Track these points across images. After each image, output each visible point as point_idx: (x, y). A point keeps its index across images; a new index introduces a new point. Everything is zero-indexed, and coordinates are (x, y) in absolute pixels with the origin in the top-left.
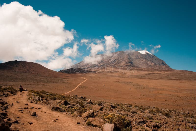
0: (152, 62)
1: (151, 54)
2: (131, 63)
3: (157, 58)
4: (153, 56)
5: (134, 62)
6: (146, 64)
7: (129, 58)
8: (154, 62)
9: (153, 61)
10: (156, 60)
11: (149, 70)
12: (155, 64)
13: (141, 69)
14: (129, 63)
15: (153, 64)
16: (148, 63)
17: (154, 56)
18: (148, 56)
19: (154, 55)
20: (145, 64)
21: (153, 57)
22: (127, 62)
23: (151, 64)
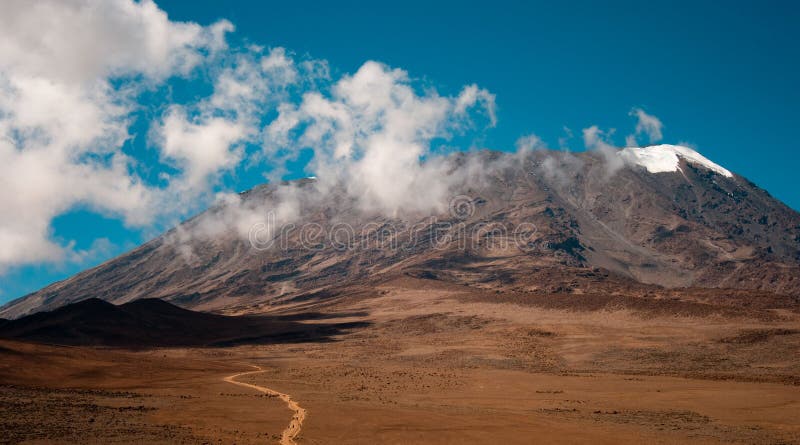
0: (735, 234)
1: (728, 174)
2: (571, 245)
3: (775, 202)
4: (739, 193)
5: (588, 243)
6: (688, 259)
7: (548, 209)
8: (750, 236)
9: (745, 227)
10: (764, 220)
11: (729, 302)
12: (765, 254)
13: (658, 297)
14: (556, 247)
15: (746, 252)
16: (709, 244)
17: (749, 190)
18: (698, 191)
19: (752, 185)
20: (680, 259)
21: (744, 194)
22: (538, 241)
23: (729, 257)
